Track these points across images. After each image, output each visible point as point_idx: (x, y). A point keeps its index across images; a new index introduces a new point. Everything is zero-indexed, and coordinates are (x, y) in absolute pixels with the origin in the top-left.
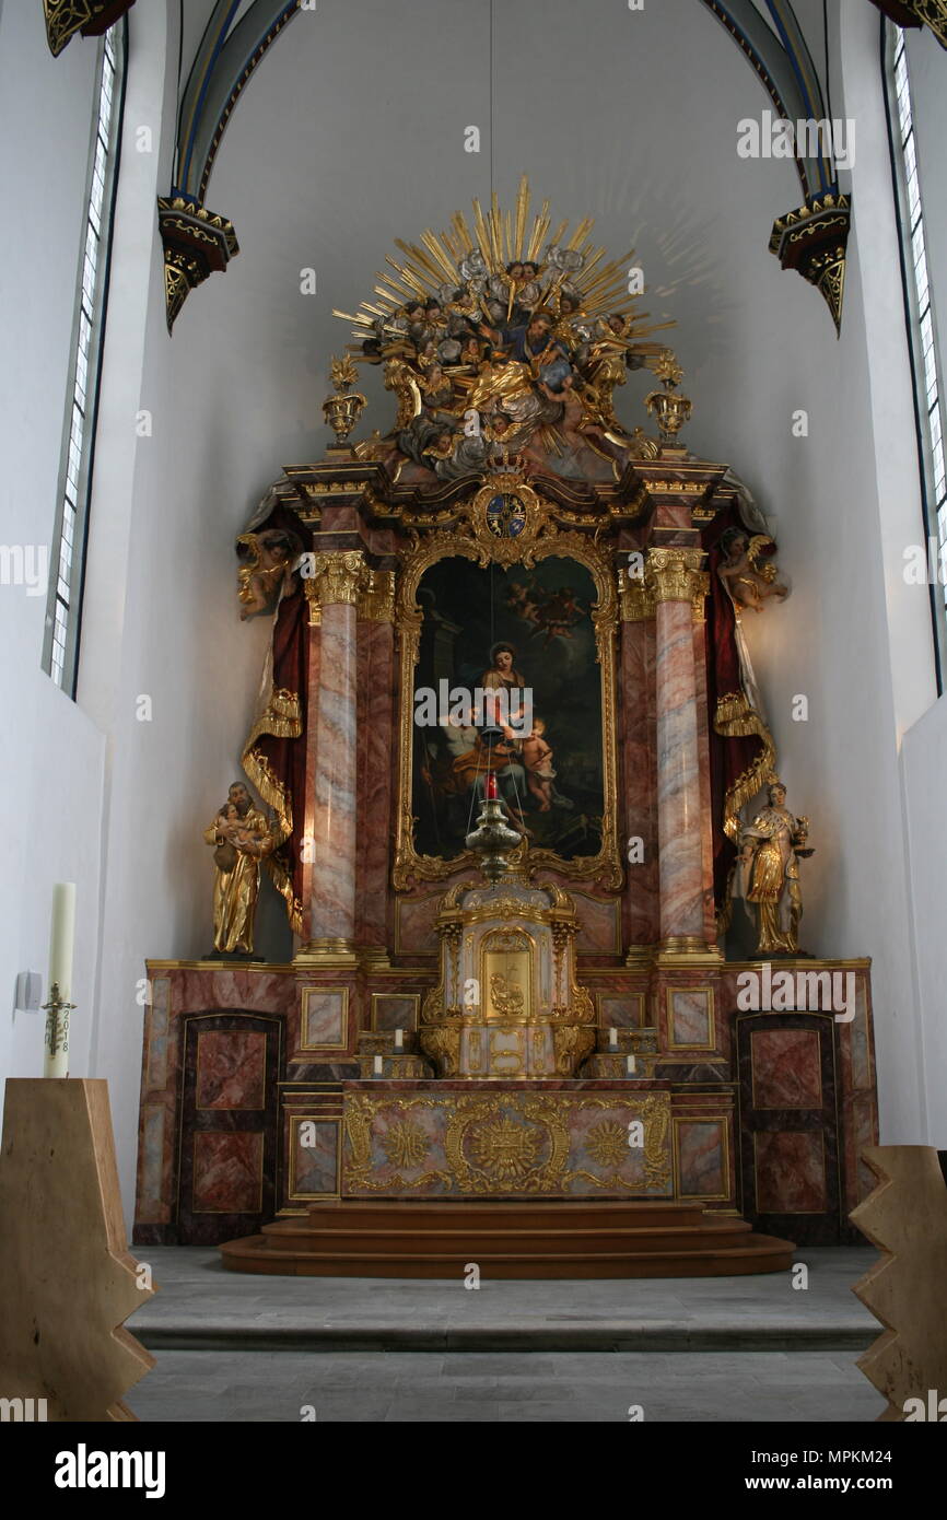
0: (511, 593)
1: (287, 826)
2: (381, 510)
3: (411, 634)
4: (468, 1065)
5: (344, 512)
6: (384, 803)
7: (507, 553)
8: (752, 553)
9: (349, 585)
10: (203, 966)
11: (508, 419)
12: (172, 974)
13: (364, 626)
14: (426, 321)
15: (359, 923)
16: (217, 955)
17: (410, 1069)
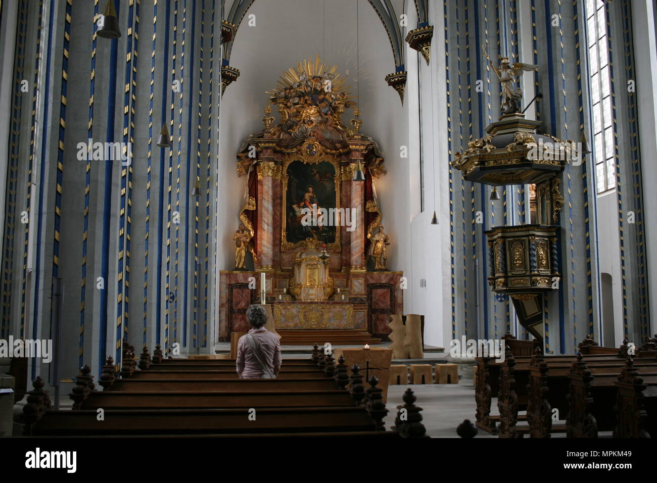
0: (312, 171)
1: (252, 233)
2: (278, 149)
3: (285, 182)
4: (303, 297)
5: (269, 151)
6: (279, 229)
7: (311, 160)
8: (377, 162)
9: (270, 171)
10: (235, 272)
11: (312, 122)
12: (226, 274)
13: (274, 181)
14: (290, 93)
15: (273, 261)
16: (237, 269)
17: (288, 298)
